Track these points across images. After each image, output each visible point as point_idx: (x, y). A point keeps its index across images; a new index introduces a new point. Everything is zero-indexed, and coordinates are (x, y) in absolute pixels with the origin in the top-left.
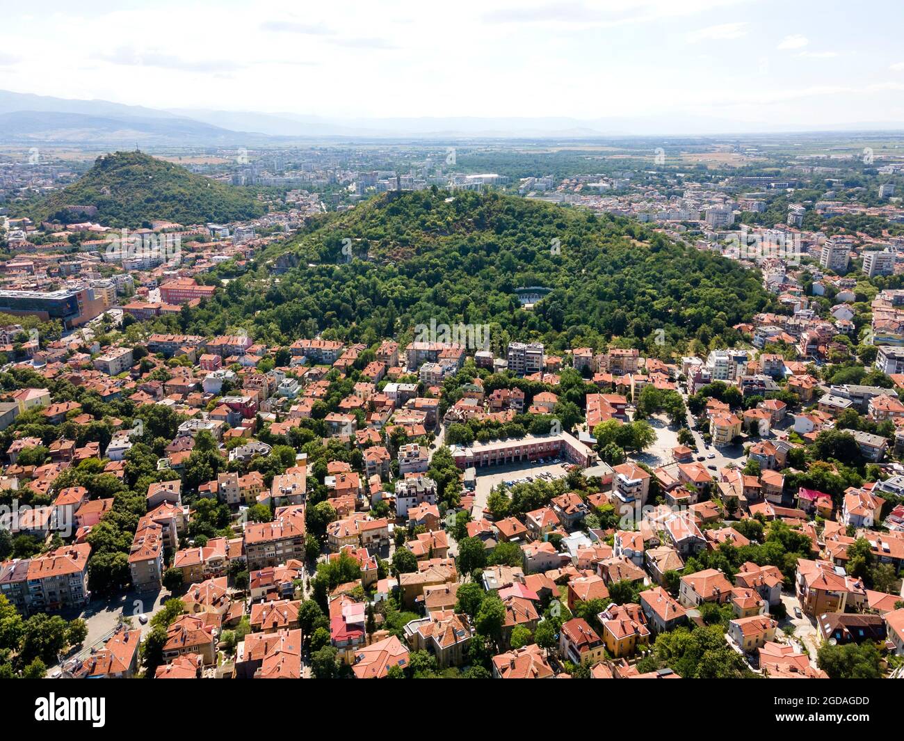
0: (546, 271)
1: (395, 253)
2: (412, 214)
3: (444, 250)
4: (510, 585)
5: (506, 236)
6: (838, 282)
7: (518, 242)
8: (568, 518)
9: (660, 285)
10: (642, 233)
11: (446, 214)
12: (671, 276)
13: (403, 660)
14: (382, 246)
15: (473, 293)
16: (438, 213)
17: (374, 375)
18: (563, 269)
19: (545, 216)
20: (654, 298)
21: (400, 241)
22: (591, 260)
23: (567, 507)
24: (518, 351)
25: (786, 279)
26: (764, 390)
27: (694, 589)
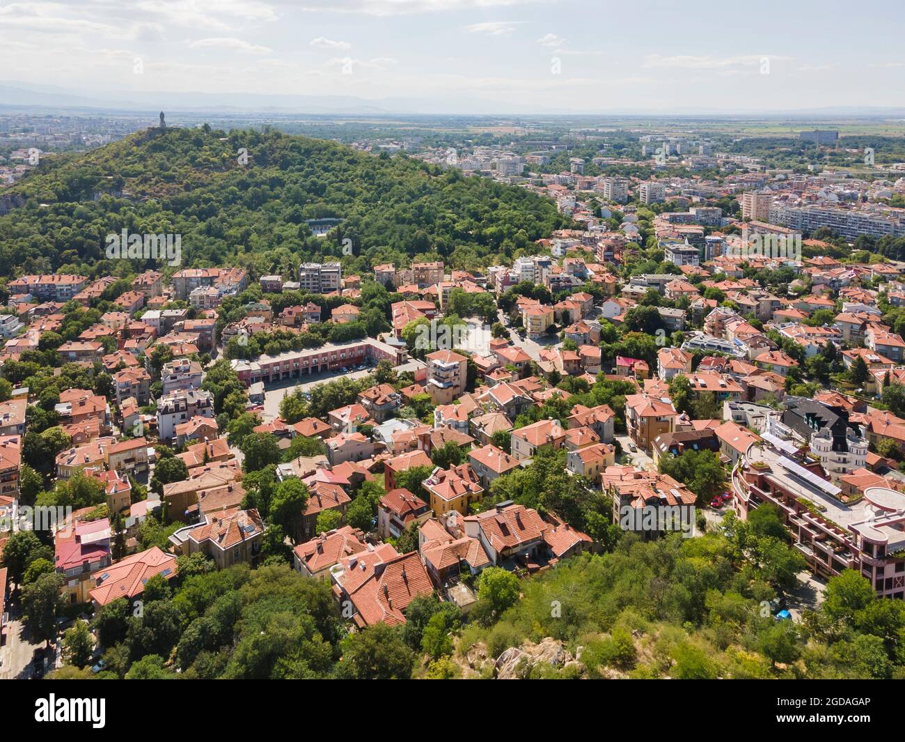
0: (339, 202)
1: (157, 189)
2: (179, 150)
3: (220, 185)
4: (313, 473)
5: (292, 171)
6: (622, 209)
7: (306, 176)
8: (379, 409)
9: (460, 211)
10: (437, 169)
11: (221, 151)
12: (469, 202)
13: (168, 570)
14: (141, 182)
15: (256, 225)
16: (211, 149)
17: (129, 304)
18: (357, 200)
19: (334, 153)
20: (454, 222)
21: (164, 177)
22: (386, 192)
23: (376, 399)
24: (311, 270)
25: (577, 205)
26: (571, 287)
27: (526, 440)
